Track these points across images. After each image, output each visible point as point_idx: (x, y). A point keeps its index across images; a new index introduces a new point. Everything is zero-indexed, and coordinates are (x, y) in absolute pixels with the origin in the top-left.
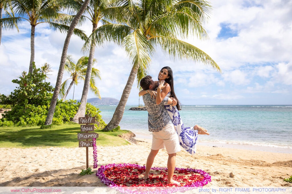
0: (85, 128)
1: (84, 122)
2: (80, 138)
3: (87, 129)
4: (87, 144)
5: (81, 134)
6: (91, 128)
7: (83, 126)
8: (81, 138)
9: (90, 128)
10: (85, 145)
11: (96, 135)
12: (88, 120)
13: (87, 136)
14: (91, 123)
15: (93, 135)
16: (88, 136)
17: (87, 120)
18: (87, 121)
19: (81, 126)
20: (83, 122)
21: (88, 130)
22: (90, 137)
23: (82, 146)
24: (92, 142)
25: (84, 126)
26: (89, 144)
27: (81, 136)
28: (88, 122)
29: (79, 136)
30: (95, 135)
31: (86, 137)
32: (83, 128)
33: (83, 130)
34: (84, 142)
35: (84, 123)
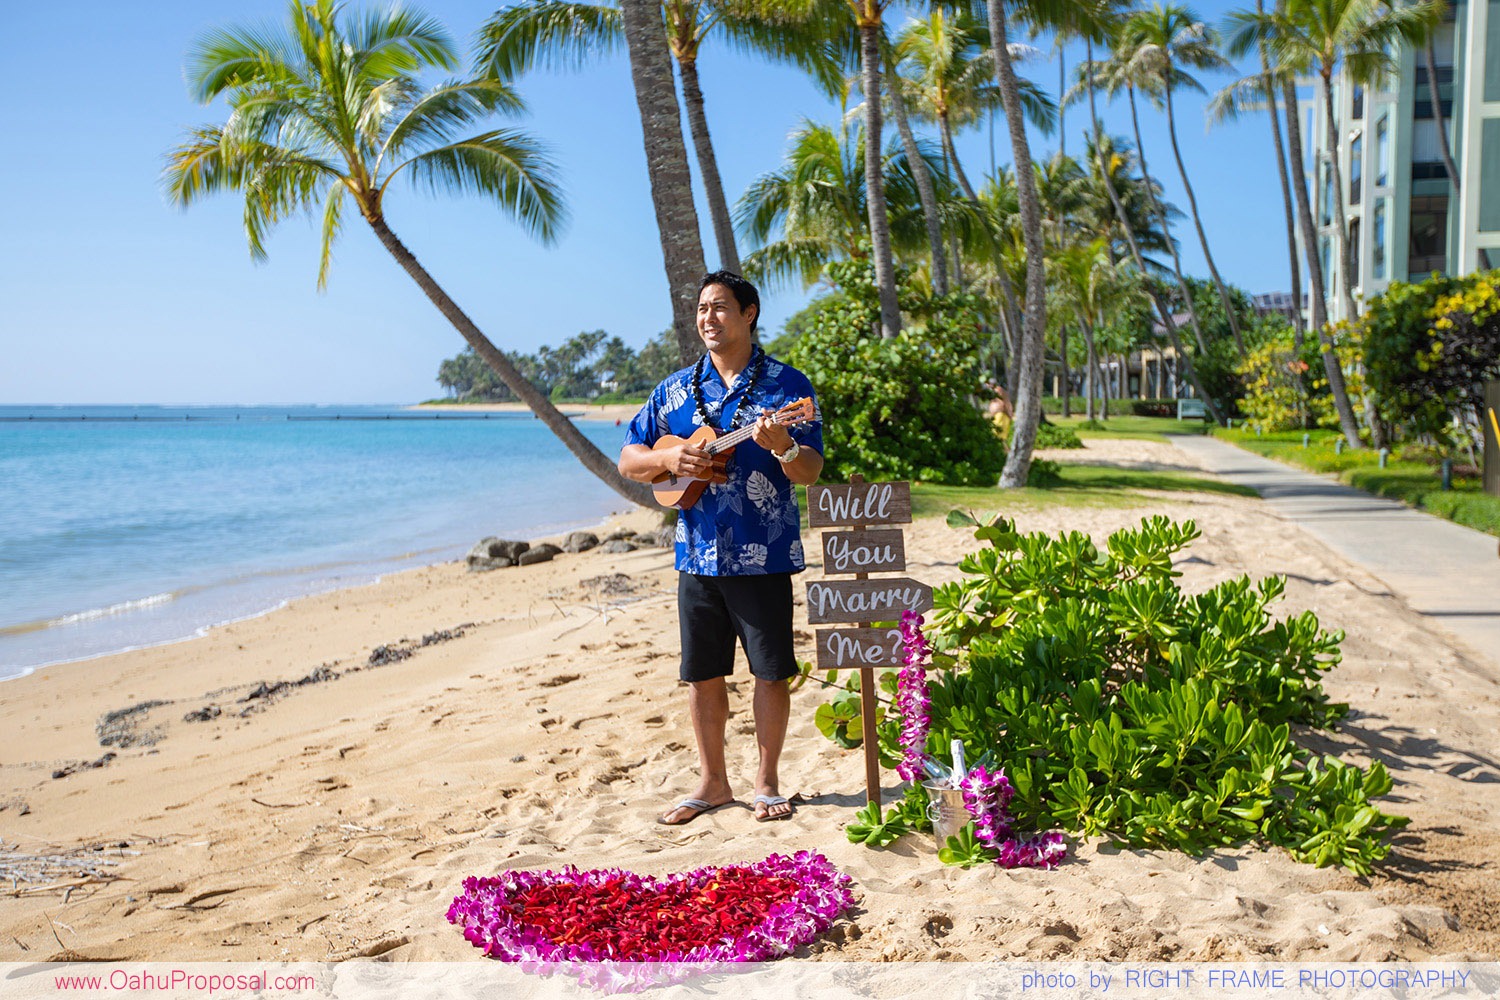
0: (852, 548)
1: (844, 515)
2: (821, 613)
3: (861, 556)
4: (864, 652)
5: (828, 590)
6: (888, 548)
7: (835, 538)
8: (826, 615)
9: (877, 550)
10: (852, 654)
11: (919, 591)
12: (868, 505)
13: (861, 597)
14: (884, 522)
15: (898, 591)
16: (868, 599)
17: (857, 501)
18: (861, 507)
19: (826, 537)
20: (834, 516)
21: (866, 562)
22: (882, 604)
23: (839, 662)
24: (895, 638)
25: (842, 536)
26: (880, 650)
27: (827, 598)
28: (867, 515)
29: (817, 600)
30: (911, 595)
31: (861, 605)
32: (837, 552)
33: (842, 563)
34: (847, 639)
35: (840, 521)
